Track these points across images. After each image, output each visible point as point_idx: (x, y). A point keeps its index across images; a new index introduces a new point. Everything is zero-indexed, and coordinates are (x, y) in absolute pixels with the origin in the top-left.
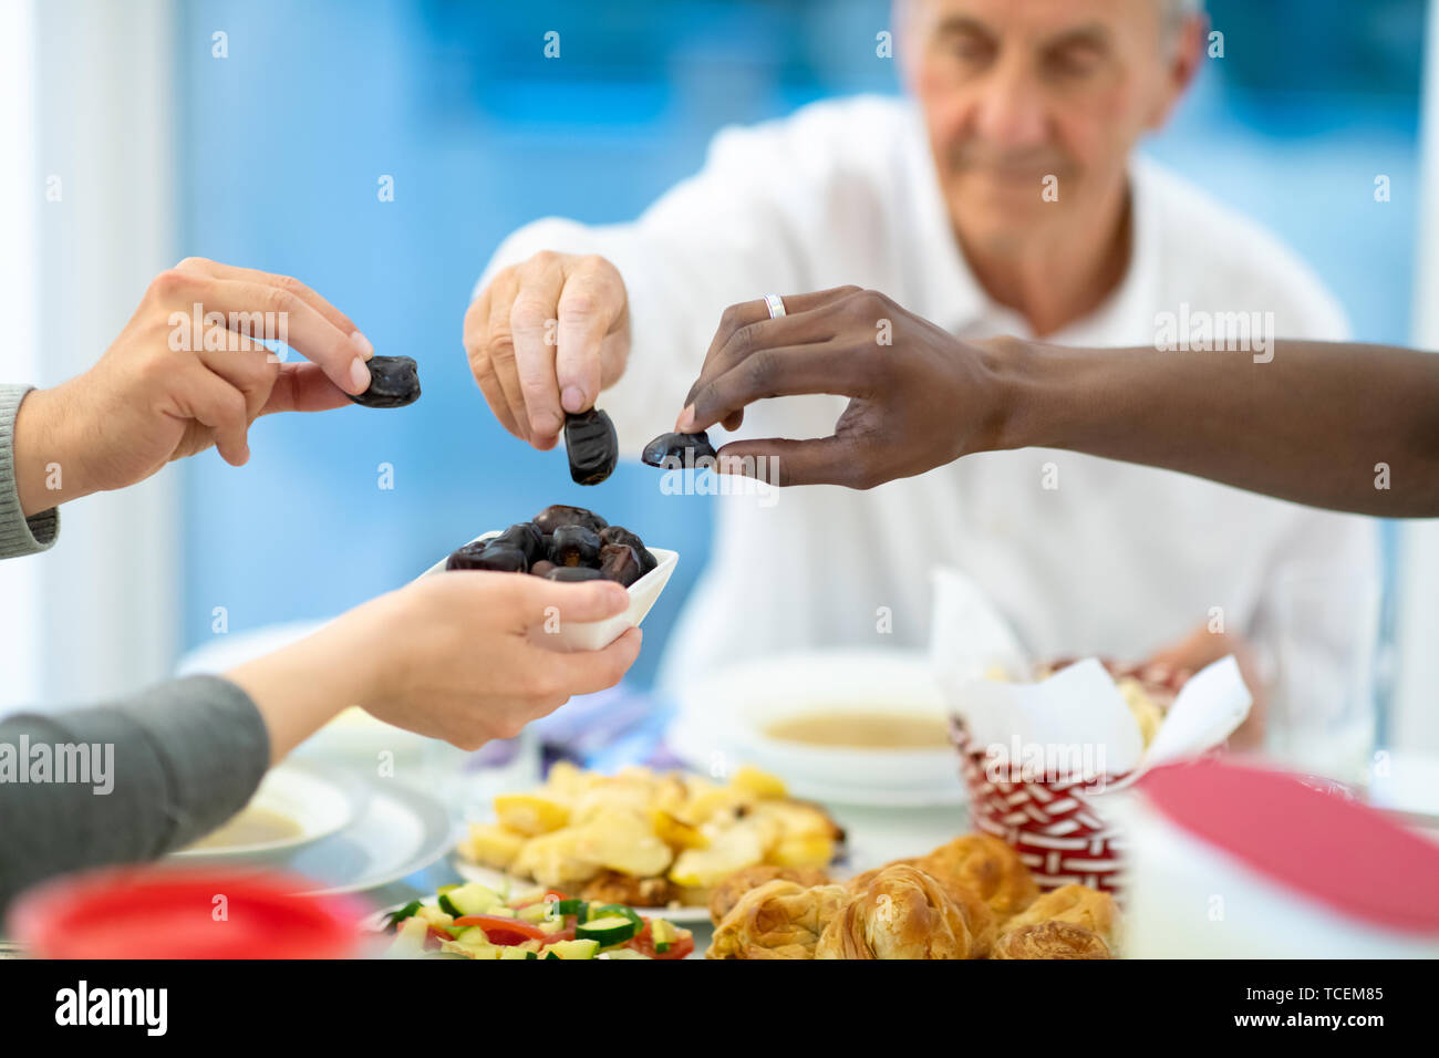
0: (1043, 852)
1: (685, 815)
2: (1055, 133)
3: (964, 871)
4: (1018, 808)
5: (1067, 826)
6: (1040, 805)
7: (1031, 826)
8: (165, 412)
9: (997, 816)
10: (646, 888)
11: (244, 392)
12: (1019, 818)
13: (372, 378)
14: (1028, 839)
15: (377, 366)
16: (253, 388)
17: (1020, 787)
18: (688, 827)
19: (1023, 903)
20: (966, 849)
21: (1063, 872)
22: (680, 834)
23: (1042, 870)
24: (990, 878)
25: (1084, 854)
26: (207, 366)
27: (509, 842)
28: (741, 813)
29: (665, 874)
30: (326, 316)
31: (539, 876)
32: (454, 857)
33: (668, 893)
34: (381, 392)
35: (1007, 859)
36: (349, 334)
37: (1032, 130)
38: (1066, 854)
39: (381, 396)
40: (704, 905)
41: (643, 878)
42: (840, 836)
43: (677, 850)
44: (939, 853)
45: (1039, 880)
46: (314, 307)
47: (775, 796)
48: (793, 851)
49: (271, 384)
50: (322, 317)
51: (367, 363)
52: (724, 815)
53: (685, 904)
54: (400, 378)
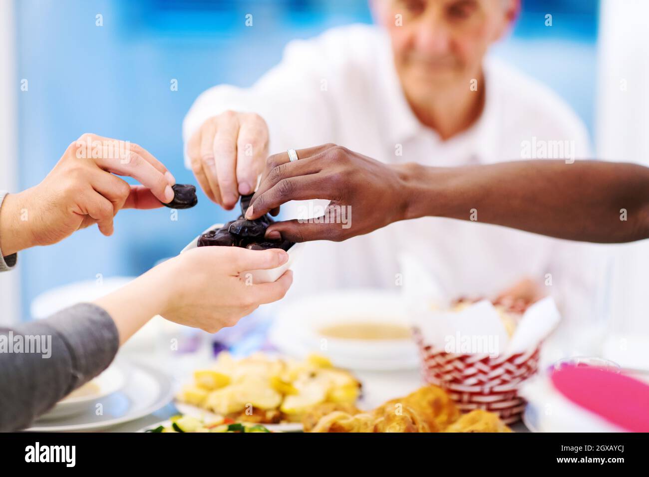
0: (460, 393)
1: (286, 378)
2: (454, 47)
3: (424, 403)
4: (448, 372)
5: (473, 381)
6: (459, 371)
7: (455, 381)
8: (74, 212)
9: (438, 376)
10: (270, 415)
11: (112, 202)
12: (448, 377)
13: (175, 195)
14: (455, 387)
15: (177, 188)
16: (117, 200)
17: (449, 362)
18: (288, 384)
19: (453, 419)
20: (425, 392)
21: (470, 402)
22: (286, 388)
23: (460, 401)
24: (437, 406)
25: (480, 394)
26: (95, 190)
27: (201, 393)
28: (313, 375)
29: (278, 408)
30: (153, 165)
31: (217, 409)
32: (175, 401)
33: (280, 417)
34: (179, 201)
35: (444, 397)
36: (164, 173)
37: (442, 45)
38: (472, 394)
39: (179, 204)
40: (298, 421)
41: (269, 410)
42: (360, 386)
43: (284, 395)
44: (412, 395)
45: (459, 407)
46: (148, 161)
47: (326, 366)
48: (340, 395)
49: (126, 198)
50: (151, 166)
51: (172, 187)
52: (304, 377)
53: (289, 421)
54: (188, 195)
